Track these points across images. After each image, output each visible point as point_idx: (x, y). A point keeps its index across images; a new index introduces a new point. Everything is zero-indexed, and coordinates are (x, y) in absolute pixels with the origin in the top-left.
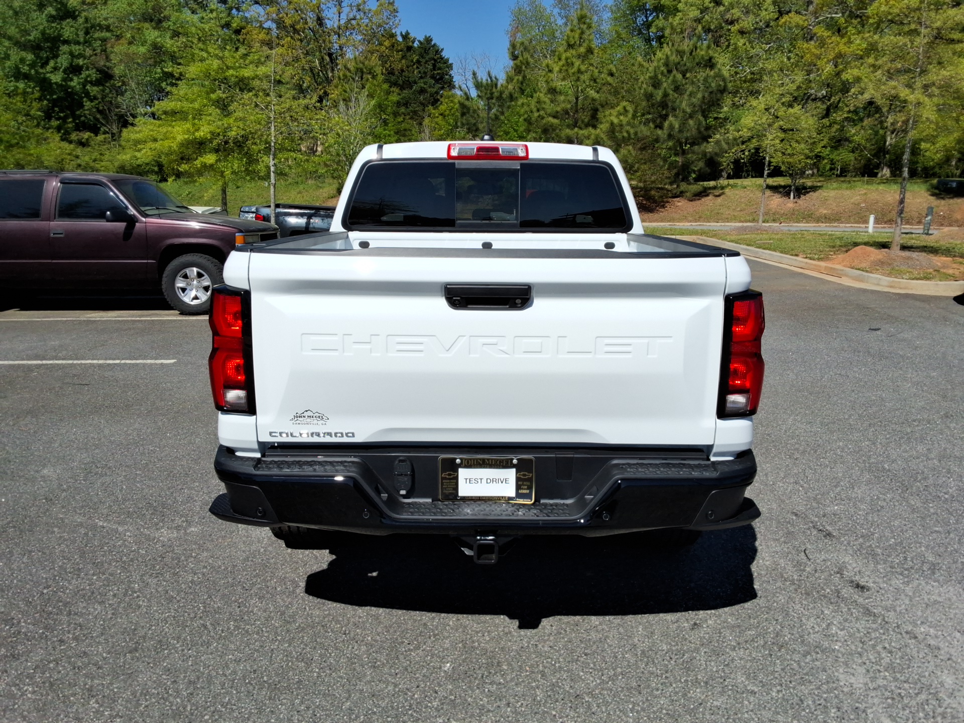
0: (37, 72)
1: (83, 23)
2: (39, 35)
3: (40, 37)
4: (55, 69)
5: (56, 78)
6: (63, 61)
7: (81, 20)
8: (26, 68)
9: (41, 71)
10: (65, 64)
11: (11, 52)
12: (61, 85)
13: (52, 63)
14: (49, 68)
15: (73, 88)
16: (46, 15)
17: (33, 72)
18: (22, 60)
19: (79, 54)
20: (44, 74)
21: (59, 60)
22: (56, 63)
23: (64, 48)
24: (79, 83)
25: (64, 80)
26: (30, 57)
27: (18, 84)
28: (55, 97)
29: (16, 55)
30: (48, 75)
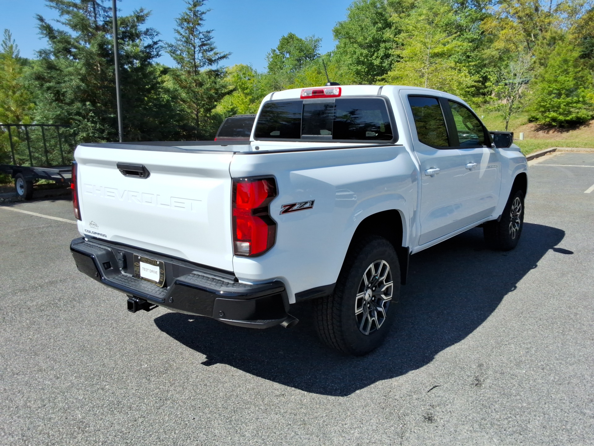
0: (368, 60)
1: (394, 30)
2: (371, 39)
3: (372, 40)
4: (377, 57)
5: (377, 62)
6: (381, 53)
7: (393, 28)
8: (363, 58)
9: (370, 59)
10: (382, 54)
11: (357, 50)
12: (379, 66)
13: (376, 54)
14: (374, 57)
15: (384, 67)
16: (377, 28)
17: (366, 60)
18: (361, 54)
19: (390, 48)
20: (371, 60)
21: (379, 52)
22: (378, 54)
23: (382, 45)
24: (388, 64)
25: (381, 63)
26: (365, 52)
27: (358, 67)
28: (375, 73)
29: (359, 51)
30: (373, 61)
